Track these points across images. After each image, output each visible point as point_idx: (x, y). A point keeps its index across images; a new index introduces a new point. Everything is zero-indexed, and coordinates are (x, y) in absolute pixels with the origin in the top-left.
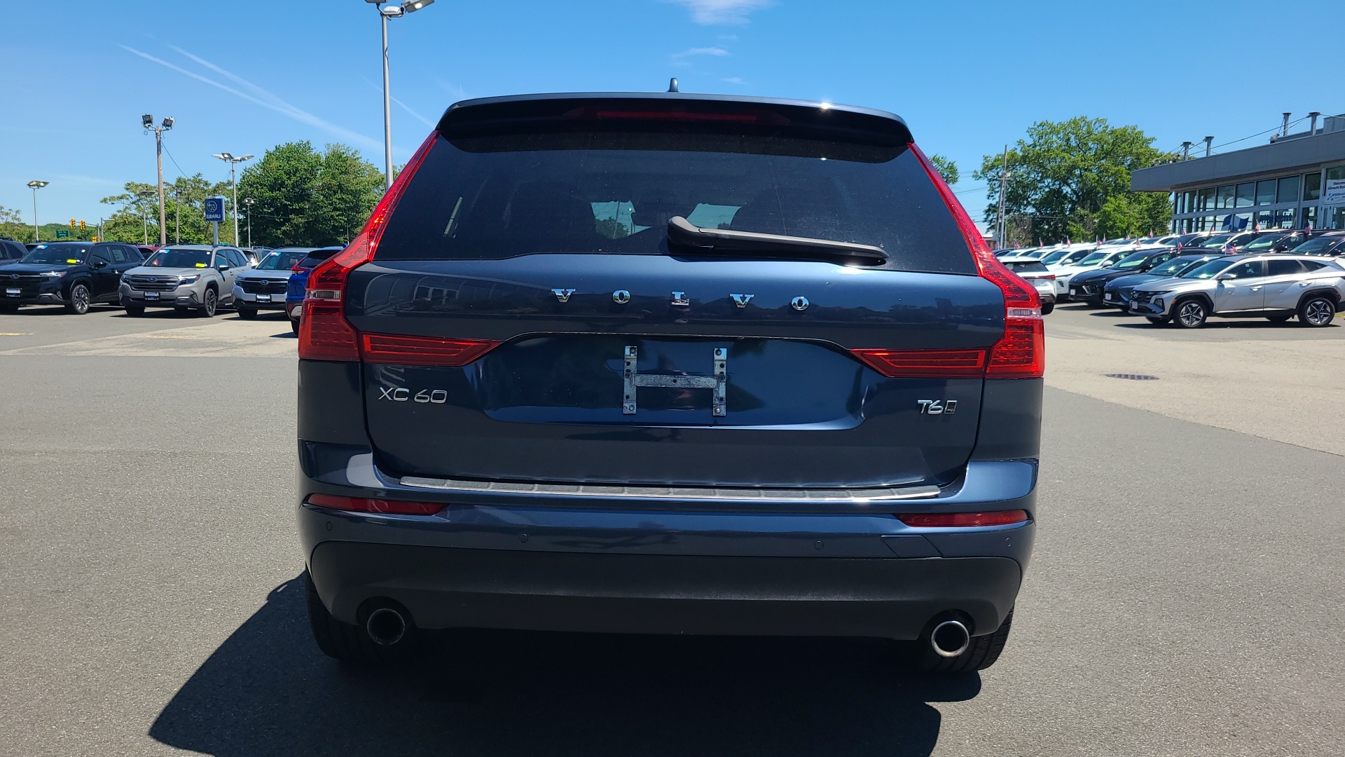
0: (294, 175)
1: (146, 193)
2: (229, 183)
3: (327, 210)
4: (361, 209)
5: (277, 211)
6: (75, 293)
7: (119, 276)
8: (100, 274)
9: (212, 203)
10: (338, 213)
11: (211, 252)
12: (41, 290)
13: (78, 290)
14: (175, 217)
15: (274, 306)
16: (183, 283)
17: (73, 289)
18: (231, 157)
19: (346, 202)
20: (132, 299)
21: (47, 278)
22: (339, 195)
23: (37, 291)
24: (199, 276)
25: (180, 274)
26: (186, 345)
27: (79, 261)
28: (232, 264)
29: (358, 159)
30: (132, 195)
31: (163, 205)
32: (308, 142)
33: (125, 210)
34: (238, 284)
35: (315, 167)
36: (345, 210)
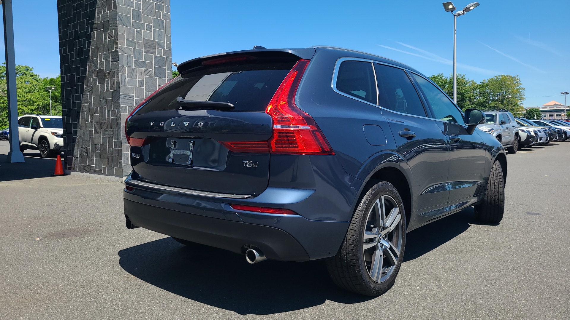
29: (464, 79)
32: (442, 74)
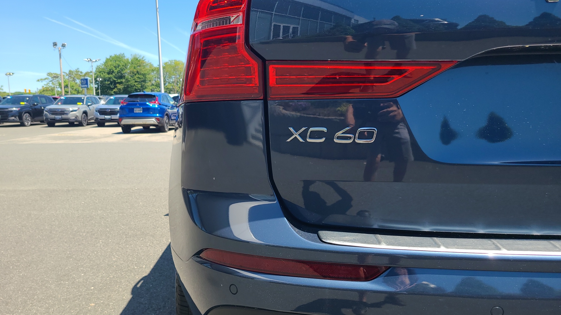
0: (118, 68)
1: (56, 77)
2: (91, 72)
3: (132, 82)
4: (147, 82)
5: (111, 83)
6: (24, 117)
7: (43, 110)
8: (35, 109)
9: (84, 81)
10: (137, 83)
11: (84, 98)
12: (9, 116)
13: (26, 116)
14: (68, 87)
15: (113, 121)
16: (72, 111)
17: (24, 115)
18: (91, 60)
19: (140, 78)
20: (50, 119)
21: (12, 111)
22: (137, 76)
23: (7, 116)
24: (79, 108)
25: (70, 108)
26: (74, 138)
27: (26, 103)
28: (93, 103)
29: (145, 60)
30: (50, 78)
31: (63, 82)
32: (123, 54)
33: (47, 84)
34: (96, 111)
35: (127, 64)
36: (140, 82)
